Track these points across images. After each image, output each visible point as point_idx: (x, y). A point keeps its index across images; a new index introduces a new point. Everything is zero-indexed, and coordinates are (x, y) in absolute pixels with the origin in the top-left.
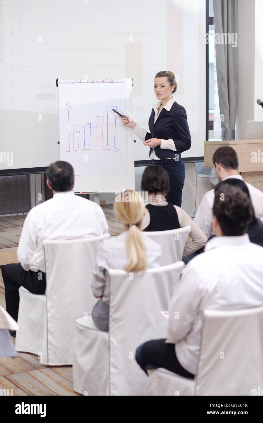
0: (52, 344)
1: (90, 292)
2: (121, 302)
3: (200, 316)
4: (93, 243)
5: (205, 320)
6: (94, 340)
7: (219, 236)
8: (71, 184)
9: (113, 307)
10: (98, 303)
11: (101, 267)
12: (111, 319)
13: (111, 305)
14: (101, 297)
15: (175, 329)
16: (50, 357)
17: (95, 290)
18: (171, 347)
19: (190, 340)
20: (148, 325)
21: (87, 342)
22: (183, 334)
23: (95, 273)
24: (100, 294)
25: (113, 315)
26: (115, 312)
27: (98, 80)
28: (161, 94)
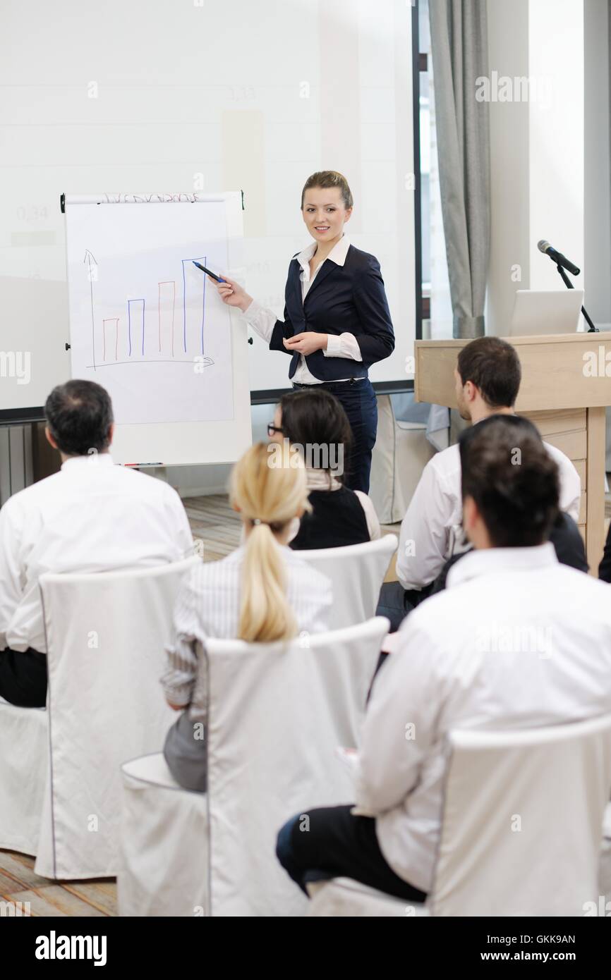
0: (64, 827)
1: (159, 697)
2: (238, 717)
3: (439, 747)
4: (160, 579)
5: (451, 756)
6: (171, 815)
7: (482, 548)
8: (105, 437)
9: (216, 731)
10: (178, 723)
11: (185, 635)
12: (211, 761)
13: (214, 726)
14: (187, 707)
16: (58, 860)
17: (171, 691)
18: (367, 825)
19: (414, 808)
20: (303, 774)
21: (153, 820)
22: (398, 793)
23: (171, 649)
24: (182, 699)
25: (216, 752)
26: (223, 743)
27: (161, 196)
28: (327, 228)
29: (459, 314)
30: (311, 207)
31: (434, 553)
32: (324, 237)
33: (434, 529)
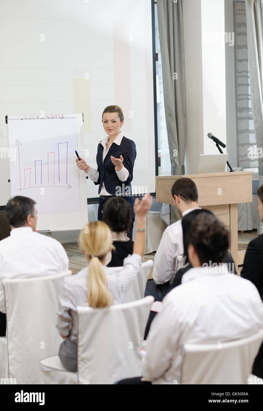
1: (56, 333)
2: (90, 341)
3: (179, 351)
4: (54, 281)
5: (185, 355)
7: (197, 266)
9: (81, 346)
11: (66, 307)
12: (79, 359)
13: (80, 344)
14: (68, 337)
15: (153, 366)
17: (61, 331)
19: (169, 377)
20: (118, 364)
22: (161, 371)
23: (60, 313)
24: (66, 333)
25: (82, 355)
26: (84, 351)
27: (48, 116)
28: (112, 130)
29: (174, 164)
30: (106, 121)
31: (169, 269)
32: (111, 133)
33: (169, 259)
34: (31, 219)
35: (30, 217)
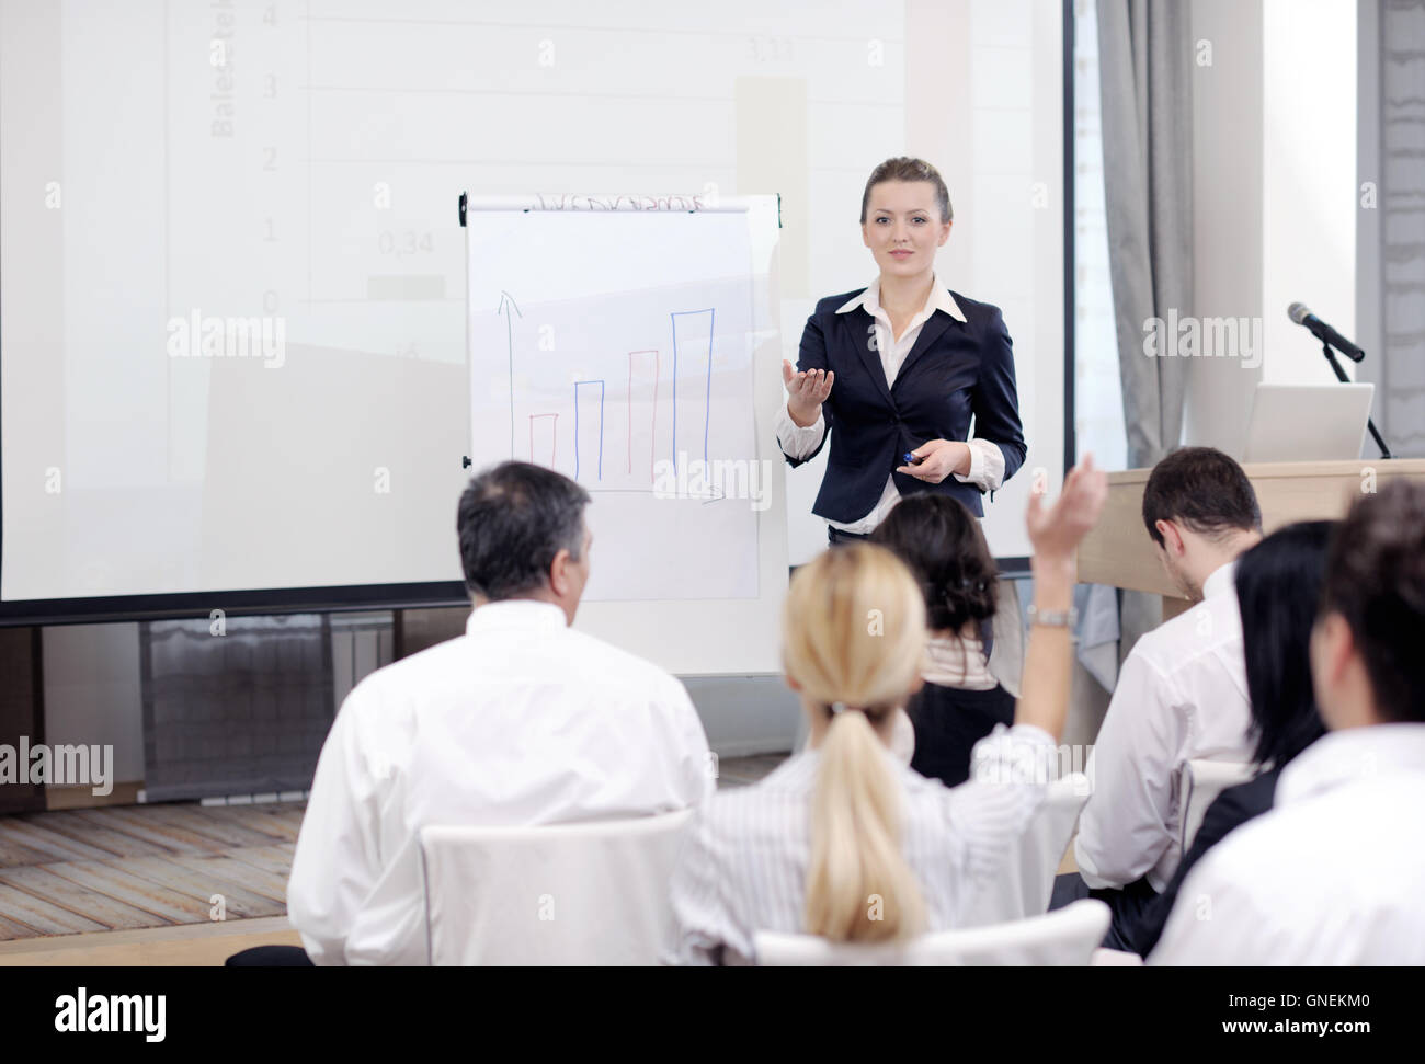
11: (702, 933)
27: (637, 200)
28: (911, 253)
29: (1138, 444)
30: (882, 214)
31: (1148, 819)
32: (904, 268)
33: (1149, 774)
34: (569, 570)
35: (565, 559)
